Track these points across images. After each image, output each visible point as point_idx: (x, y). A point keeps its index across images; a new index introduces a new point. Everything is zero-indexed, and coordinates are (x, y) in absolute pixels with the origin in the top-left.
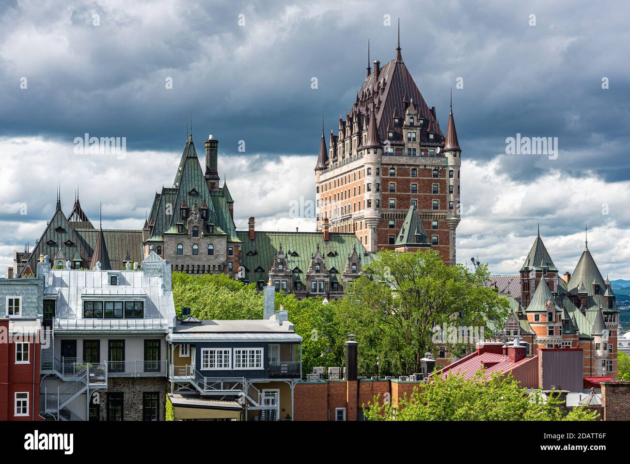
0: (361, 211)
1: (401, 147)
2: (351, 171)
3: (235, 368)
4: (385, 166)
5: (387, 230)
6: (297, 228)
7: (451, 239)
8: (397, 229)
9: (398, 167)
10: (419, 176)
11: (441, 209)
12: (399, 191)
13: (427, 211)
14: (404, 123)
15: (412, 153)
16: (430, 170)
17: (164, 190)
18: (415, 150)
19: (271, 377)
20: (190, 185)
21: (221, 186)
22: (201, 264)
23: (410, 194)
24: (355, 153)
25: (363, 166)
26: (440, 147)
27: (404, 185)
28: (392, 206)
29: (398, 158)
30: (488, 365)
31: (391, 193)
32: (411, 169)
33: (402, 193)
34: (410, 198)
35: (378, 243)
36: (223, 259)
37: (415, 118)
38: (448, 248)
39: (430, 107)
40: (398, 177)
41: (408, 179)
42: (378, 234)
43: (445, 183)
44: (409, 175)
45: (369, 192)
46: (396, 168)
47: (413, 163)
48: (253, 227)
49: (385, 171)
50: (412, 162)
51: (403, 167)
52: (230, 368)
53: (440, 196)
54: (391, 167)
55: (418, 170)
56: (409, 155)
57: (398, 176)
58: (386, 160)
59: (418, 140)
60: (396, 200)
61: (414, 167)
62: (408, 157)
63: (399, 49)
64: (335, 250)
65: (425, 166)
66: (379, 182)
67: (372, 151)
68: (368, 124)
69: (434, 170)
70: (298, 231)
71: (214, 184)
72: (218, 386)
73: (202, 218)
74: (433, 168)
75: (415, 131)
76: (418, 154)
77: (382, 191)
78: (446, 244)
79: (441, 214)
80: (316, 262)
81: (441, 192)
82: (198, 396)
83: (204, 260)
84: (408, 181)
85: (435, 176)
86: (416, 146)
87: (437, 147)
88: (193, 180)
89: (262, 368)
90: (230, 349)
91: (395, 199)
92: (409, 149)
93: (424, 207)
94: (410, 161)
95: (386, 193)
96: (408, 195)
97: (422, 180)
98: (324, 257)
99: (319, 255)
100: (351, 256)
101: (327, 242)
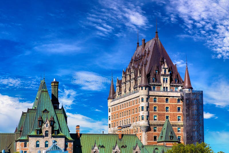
0: (137, 122)
1: (160, 86)
2: (131, 99)
4: (151, 97)
5: (153, 133)
6: (103, 132)
8: (159, 132)
9: (158, 97)
10: (170, 103)
11: (182, 121)
12: (159, 111)
13: (175, 122)
14: (161, 73)
16: (176, 99)
17: (29, 110)
18: (167, 88)
20: (44, 107)
21: (60, 108)
23: (165, 112)
24: (132, 89)
25: (139, 97)
26: (181, 86)
27: (162, 108)
28: (155, 119)
29: (158, 92)
31: (155, 112)
32: (165, 99)
33: (161, 112)
34: (165, 115)
35: (148, 140)
37: (167, 70)
39: (174, 64)
41: (164, 104)
42: (148, 135)
44: (164, 102)
45: (143, 111)
47: (167, 95)
48: (79, 131)
51: (161, 97)
53: (181, 113)
54: (155, 97)
55: (169, 99)
56: (164, 91)
57: (158, 102)
58: (151, 93)
59: (169, 82)
61: (167, 98)
64: (125, 144)
65: (173, 97)
66: (148, 106)
67: (144, 88)
68: (140, 73)
69: (178, 99)
70: (104, 133)
71: (56, 106)
73: (50, 126)
75: (167, 77)
76: (169, 90)
77: (150, 111)
79: (182, 124)
80: (116, 151)
85: (179, 102)
86: (168, 85)
87: (179, 86)
88: (45, 104)
91: (157, 115)
92: (164, 88)
93: (173, 120)
94: (165, 94)
95: (152, 112)
96: (164, 113)
97: (172, 105)
98: (120, 148)
99: (117, 147)
100: (134, 148)
101: (120, 139)
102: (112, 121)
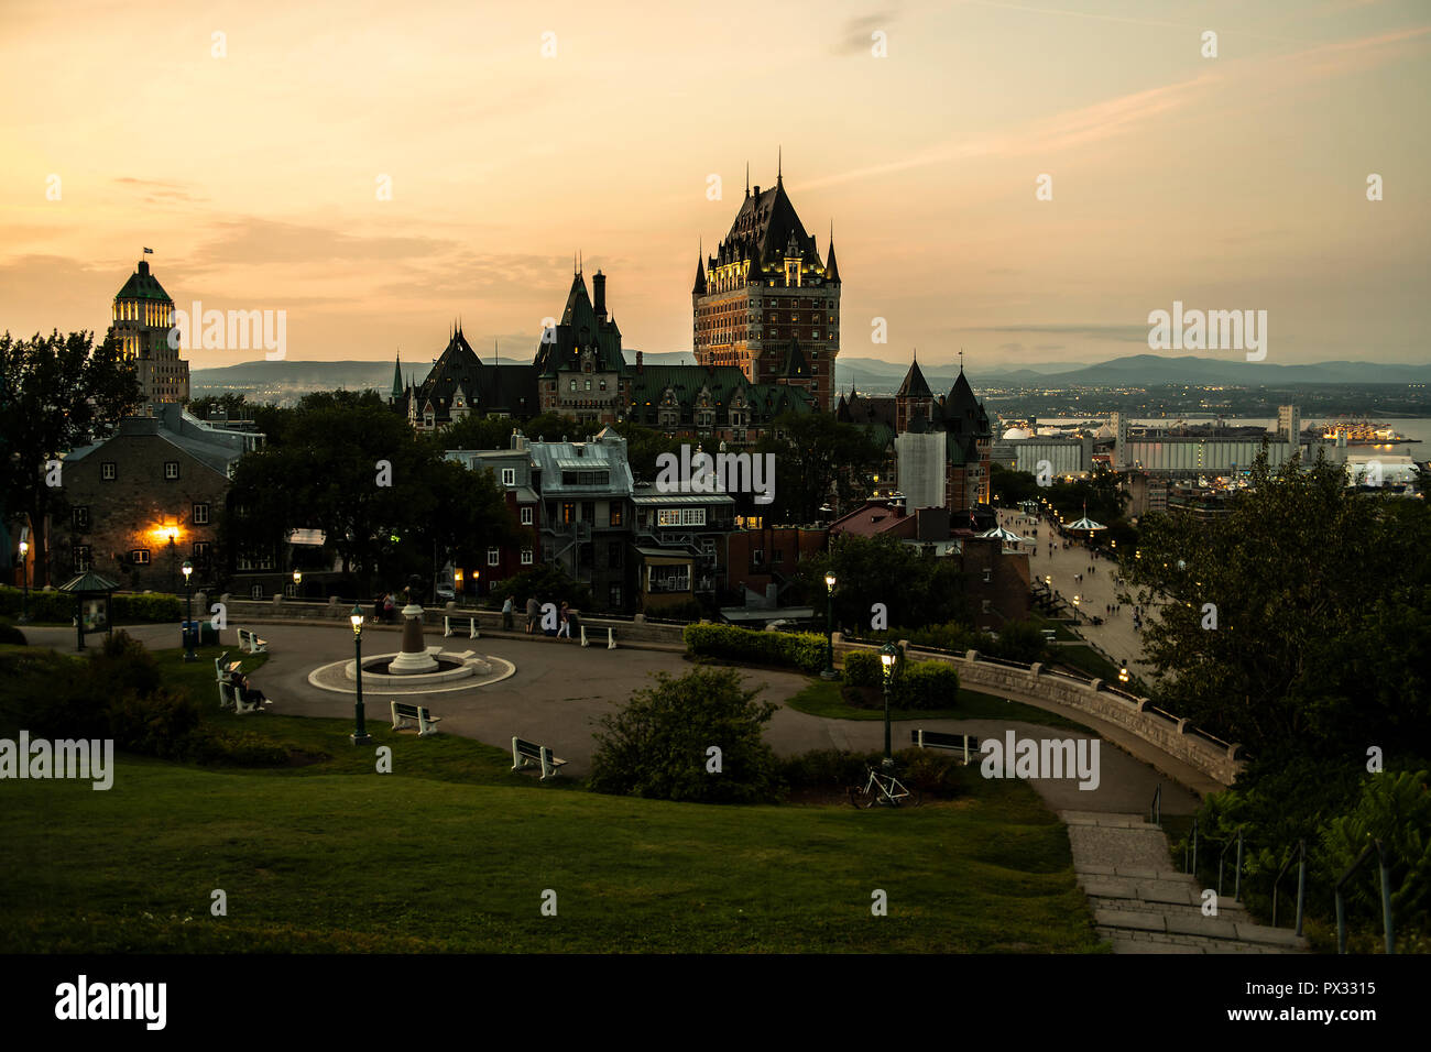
0: (742, 342)
1: (783, 278)
3: (684, 525)
5: (768, 361)
6: (682, 361)
7: (830, 369)
9: (779, 298)
10: (800, 307)
11: (820, 339)
13: (807, 341)
14: (786, 254)
15: (793, 283)
16: (810, 300)
18: (796, 280)
19: (711, 531)
21: (609, 320)
22: (594, 399)
23: (791, 324)
25: (745, 297)
26: (821, 277)
27: (785, 317)
28: (774, 337)
29: (779, 289)
30: (877, 519)
31: (773, 324)
32: (792, 300)
33: (783, 324)
34: (790, 329)
35: (761, 375)
36: (614, 394)
37: (797, 248)
38: (828, 378)
39: (810, 236)
40: (779, 309)
41: (789, 310)
42: (760, 365)
43: (825, 314)
45: (752, 323)
46: (777, 298)
47: (795, 295)
48: (641, 361)
49: (767, 303)
50: (793, 294)
51: (785, 298)
52: (679, 525)
53: (820, 326)
54: (773, 298)
55: (799, 300)
56: (790, 286)
57: (779, 307)
58: (767, 292)
59: (799, 270)
60: (777, 331)
61: (795, 298)
62: (789, 288)
63: (780, 177)
64: (719, 383)
65: (806, 297)
66: (761, 313)
67: (755, 283)
69: (815, 301)
70: (683, 364)
71: (602, 319)
72: (671, 538)
73: (594, 355)
74: (814, 299)
75: (796, 261)
76: (799, 284)
77: (764, 323)
78: (825, 373)
79: (821, 344)
82: (656, 546)
83: (597, 397)
84: (790, 312)
85: (816, 307)
86: (797, 276)
88: (583, 315)
89: (704, 524)
90: (680, 510)
92: (791, 280)
93: (805, 338)
94: (791, 292)
95: (768, 324)
96: (789, 326)
97: (803, 311)
98: (710, 390)
99: (705, 390)
100: (735, 389)
101: (712, 375)
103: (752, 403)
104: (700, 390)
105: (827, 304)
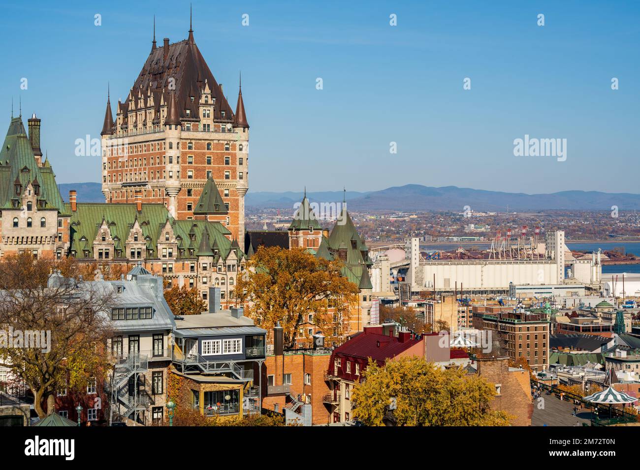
0: (160, 180)
1: (197, 123)
2: (148, 141)
3: (224, 354)
4: (184, 141)
5: (185, 198)
6: (111, 199)
7: (240, 206)
8: (195, 197)
9: (195, 141)
10: (214, 150)
11: (232, 179)
12: (196, 163)
13: (221, 181)
14: (200, 101)
15: (206, 127)
16: (222, 144)
18: (209, 125)
19: (247, 359)
20: (21, 162)
22: (35, 235)
23: (205, 165)
24: (149, 124)
25: (164, 139)
26: (231, 123)
27: (200, 158)
28: (190, 177)
29: (195, 133)
31: (190, 165)
32: (206, 143)
33: (199, 165)
34: (205, 169)
35: (178, 210)
37: (209, 96)
38: (238, 214)
40: (195, 151)
41: (204, 152)
42: (178, 202)
43: (236, 156)
44: (205, 150)
45: (171, 164)
46: (193, 142)
47: (208, 138)
48: (74, 199)
49: (184, 145)
51: (200, 141)
52: (220, 354)
53: (231, 167)
54: (189, 141)
55: (212, 144)
56: (204, 130)
57: (195, 149)
58: (184, 135)
59: (212, 116)
60: (194, 172)
61: (209, 142)
62: (203, 133)
63: (191, 31)
64: (147, 219)
65: (219, 140)
66: (180, 155)
67: (173, 127)
68: (166, 101)
69: (226, 144)
70: (112, 202)
71: (38, 159)
72: (213, 367)
73: (35, 194)
74: (226, 142)
75: (209, 108)
76: (211, 129)
77: (182, 164)
78: (236, 210)
79: (232, 183)
80: (135, 232)
81: (232, 164)
83: (37, 232)
84: (204, 154)
85: (227, 149)
86: (210, 122)
87: (228, 123)
88: (24, 158)
89: (241, 352)
90: (220, 340)
91: (193, 170)
92: (204, 125)
93: (218, 178)
94: (206, 135)
95: (186, 165)
96: (204, 167)
97: (216, 153)
98: (141, 226)
99: (137, 225)
100: (163, 226)
101: (140, 212)
102: (109, 172)
103: (179, 237)
104: (132, 226)
105: (238, 148)
